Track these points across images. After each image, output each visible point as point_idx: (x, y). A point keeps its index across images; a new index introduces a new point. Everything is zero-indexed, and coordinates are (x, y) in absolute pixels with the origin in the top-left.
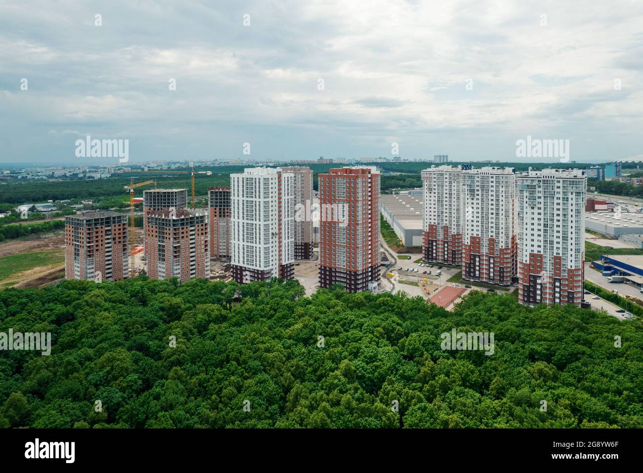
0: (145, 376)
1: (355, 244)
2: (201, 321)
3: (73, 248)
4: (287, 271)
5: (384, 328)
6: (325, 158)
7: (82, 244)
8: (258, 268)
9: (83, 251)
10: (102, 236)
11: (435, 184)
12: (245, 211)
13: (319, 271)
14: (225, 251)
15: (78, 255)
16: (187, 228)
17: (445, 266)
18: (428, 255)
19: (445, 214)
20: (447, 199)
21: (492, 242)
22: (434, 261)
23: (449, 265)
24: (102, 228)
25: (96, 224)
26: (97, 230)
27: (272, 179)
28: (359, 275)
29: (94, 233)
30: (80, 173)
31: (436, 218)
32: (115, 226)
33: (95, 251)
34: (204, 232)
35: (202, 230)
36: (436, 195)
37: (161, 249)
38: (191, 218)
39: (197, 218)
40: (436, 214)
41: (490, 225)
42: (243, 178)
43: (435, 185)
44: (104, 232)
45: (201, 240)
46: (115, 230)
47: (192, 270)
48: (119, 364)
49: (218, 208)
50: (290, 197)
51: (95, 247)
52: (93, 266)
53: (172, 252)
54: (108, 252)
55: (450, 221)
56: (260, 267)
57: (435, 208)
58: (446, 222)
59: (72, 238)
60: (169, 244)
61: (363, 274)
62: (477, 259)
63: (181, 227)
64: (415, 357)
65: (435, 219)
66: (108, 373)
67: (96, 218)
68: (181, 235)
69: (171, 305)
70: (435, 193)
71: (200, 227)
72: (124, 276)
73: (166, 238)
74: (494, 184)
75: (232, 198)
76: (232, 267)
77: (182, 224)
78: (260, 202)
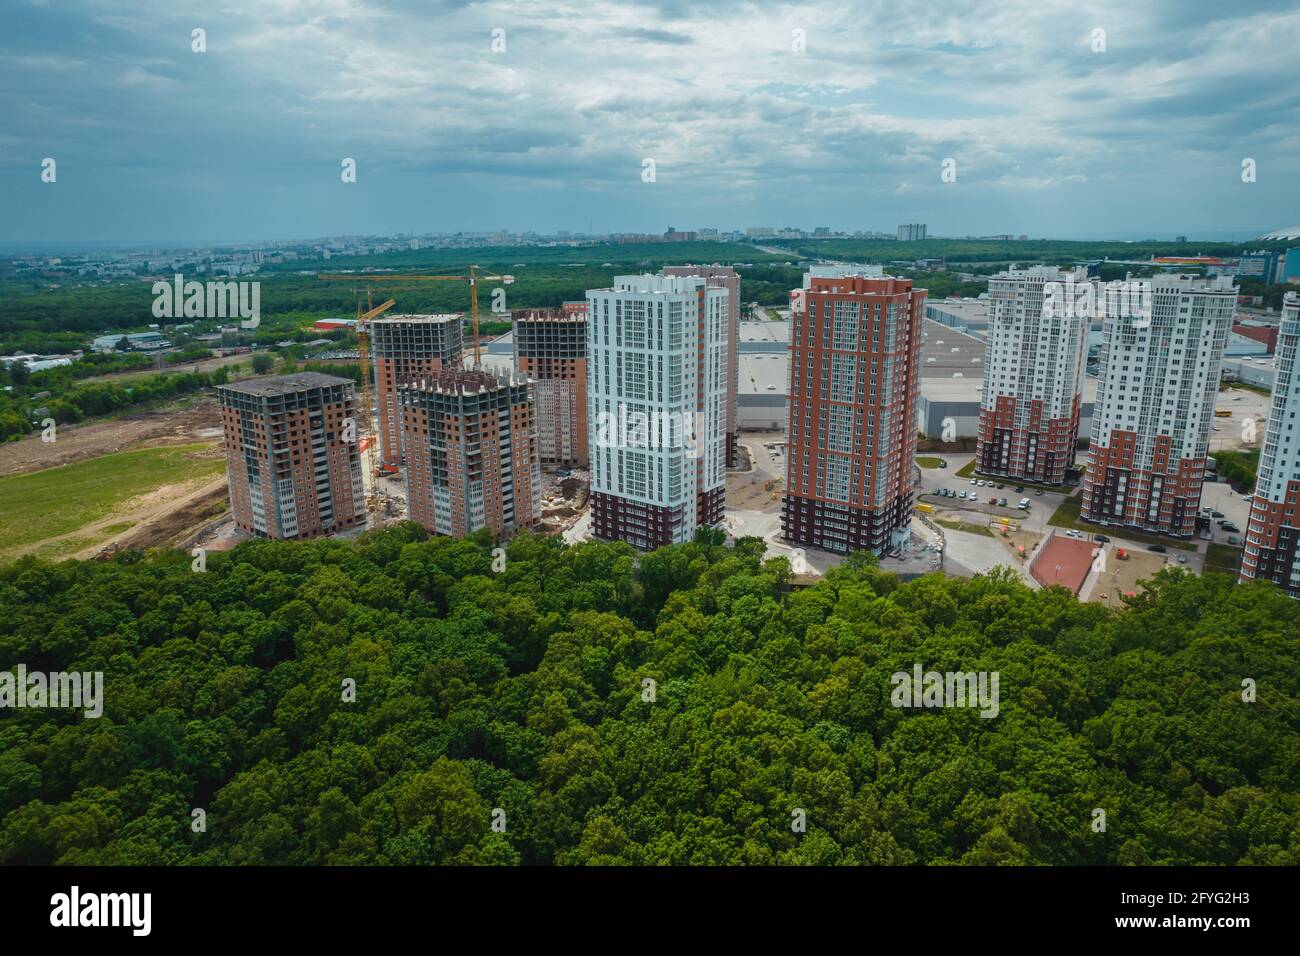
0: (519, 833)
1: (875, 451)
2: (595, 664)
3: (243, 455)
4: (712, 505)
5: (1042, 688)
6: (678, 230)
7: (262, 450)
8: (655, 502)
9: (265, 465)
10: (304, 432)
11: (1020, 307)
12: (623, 377)
13: (784, 505)
14: (553, 449)
15: (257, 472)
16: (493, 413)
17: (1030, 485)
18: (990, 460)
19: (1037, 376)
20: (1047, 343)
21: (1164, 445)
22: (1003, 474)
23: (1037, 482)
24: (302, 413)
25: (288, 406)
26: (292, 419)
27: (687, 303)
28: (878, 518)
29: (288, 426)
30: (198, 264)
31: (1016, 382)
32: (329, 408)
33: (292, 464)
34: (527, 420)
35: (524, 416)
36: (1021, 333)
37: (439, 461)
38: (501, 392)
39: (513, 390)
40: (1017, 374)
41: (1164, 407)
42: (619, 302)
43: (1019, 311)
44: (308, 423)
45: (522, 439)
46: (330, 417)
47: (505, 503)
48: (456, 811)
49: (535, 359)
50: (720, 343)
51: (291, 455)
52: (292, 496)
53: (464, 469)
54: (320, 464)
55: (1048, 390)
56: (660, 499)
57: (1014, 361)
58: (1039, 393)
59: (238, 436)
60: (457, 452)
61: (884, 515)
62: (1123, 480)
63: (480, 413)
64: (1144, 768)
65: (1012, 386)
66: (433, 831)
67: (289, 391)
68: (482, 431)
69: (509, 615)
70: (1018, 328)
71: (521, 411)
72: (357, 513)
73: (450, 437)
74: (1188, 316)
75: (591, 346)
76: (592, 497)
77: (483, 406)
78: (660, 358)
